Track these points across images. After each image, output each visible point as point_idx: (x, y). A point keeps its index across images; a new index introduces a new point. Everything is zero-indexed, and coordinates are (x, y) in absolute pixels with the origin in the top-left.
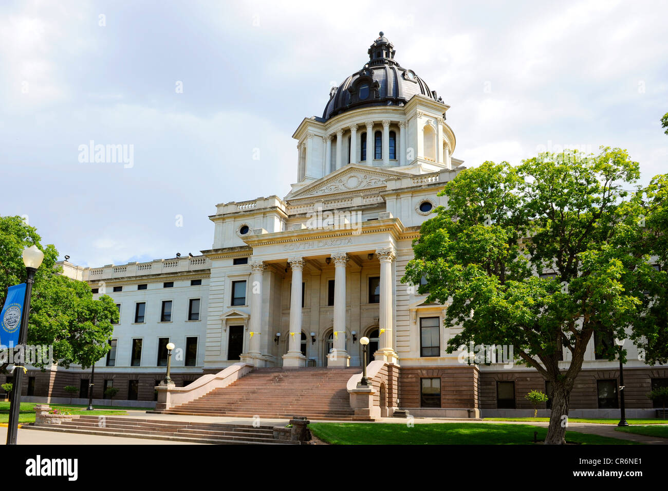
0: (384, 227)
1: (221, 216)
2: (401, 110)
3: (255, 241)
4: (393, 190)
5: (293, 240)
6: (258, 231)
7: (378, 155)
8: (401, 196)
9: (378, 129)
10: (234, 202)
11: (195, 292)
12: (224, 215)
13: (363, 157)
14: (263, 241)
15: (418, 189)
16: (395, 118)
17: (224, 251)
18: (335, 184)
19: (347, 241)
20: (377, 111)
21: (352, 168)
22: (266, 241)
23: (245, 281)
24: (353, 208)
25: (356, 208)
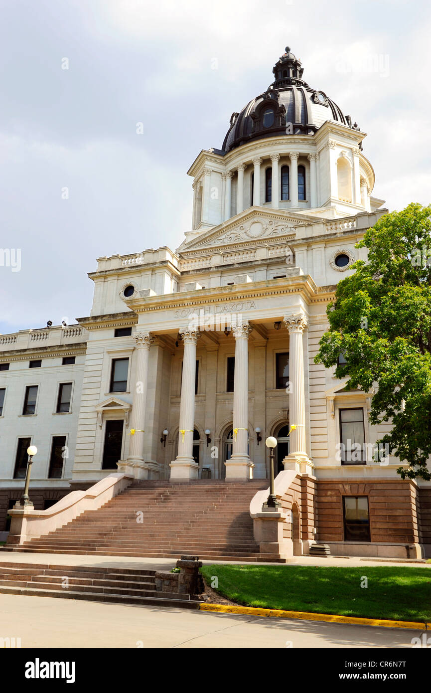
0: (293, 287)
1: (102, 274)
2: (310, 139)
3: (141, 305)
4: (303, 239)
5: (186, 305)
6: (145, 293)
7: (285, 195)
8: (313, 247)
9: (285, 163)
10: (118, 255)
11: (66, 374)
12: (106, 271)
13: (268, 198)
14: (151, 306)
15: (333, 237)
16: (304, 149)
17: (104, 318)
18: (235, 232)
19: (249, 305)
20: (283, 141)
21: (255, 211)
22: (154, 306)
23: (128, 359)
24: (257, 263)
25: (260, 262)
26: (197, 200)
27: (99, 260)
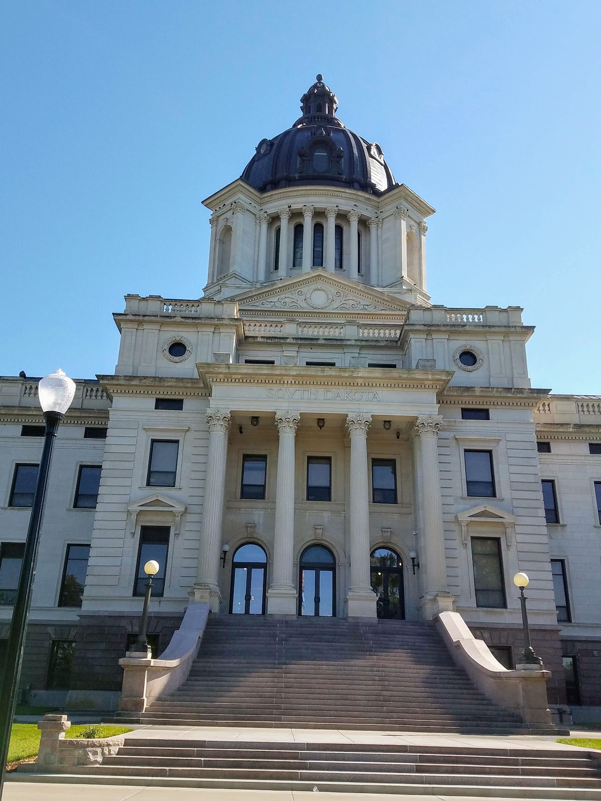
0: (431, 382)
1: (137, 318)
4: (424, 325)
6: (222, 358)
8: (434, 336)
10: (160, 297)
12: (144, 316)
14: (234, 376)
15: (460, 329)
17: (144, 381)
18: (291, 296)
19: (371, 395)
21: (320, 275)
22: (239, 377)
23: (177, 442)
24: (349, 343)
25: (353, 343)
26: (218, 242)
27: (129, 297)
